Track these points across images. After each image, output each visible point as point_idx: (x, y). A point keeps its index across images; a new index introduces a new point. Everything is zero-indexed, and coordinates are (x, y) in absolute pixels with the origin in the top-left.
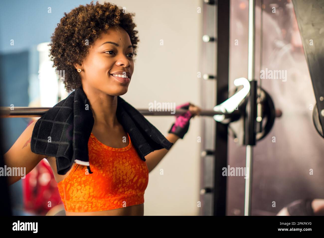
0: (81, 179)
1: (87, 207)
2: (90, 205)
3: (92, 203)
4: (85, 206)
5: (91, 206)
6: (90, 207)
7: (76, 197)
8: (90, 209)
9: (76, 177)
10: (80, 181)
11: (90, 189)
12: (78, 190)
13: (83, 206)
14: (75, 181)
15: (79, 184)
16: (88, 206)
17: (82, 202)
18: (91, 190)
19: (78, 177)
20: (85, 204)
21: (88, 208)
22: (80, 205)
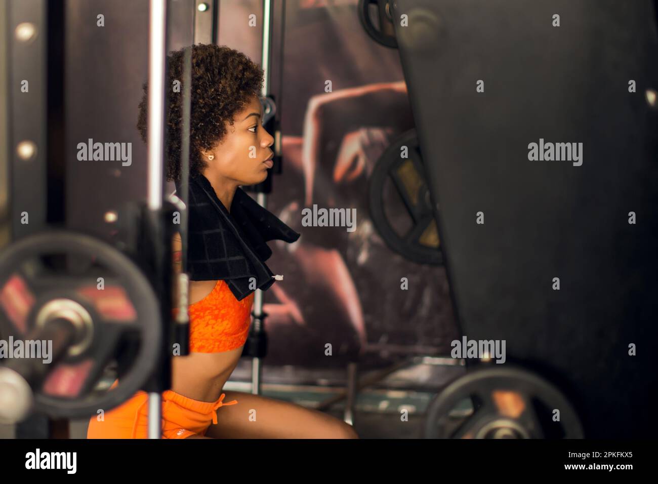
0: (219, 312)
1: (212, 346)
2: (217, 344)
3: (220, 342)
4: (210, 346)
5: (219, 345)
6: (216, 346)
7: (200, 333)
8: (216, 349)
9: (212, 308)
10: (218, 315)
11: (227, 324)
12: (207, 325)
13: (207, 345)
14: (209, 313)
15: (213, 317)
16: (214, 345)
17: (207, 340)
18: (229, 326)
19: (214, 308)
20: (211, 342)
21: (213, 348)
22: (203, 344)
